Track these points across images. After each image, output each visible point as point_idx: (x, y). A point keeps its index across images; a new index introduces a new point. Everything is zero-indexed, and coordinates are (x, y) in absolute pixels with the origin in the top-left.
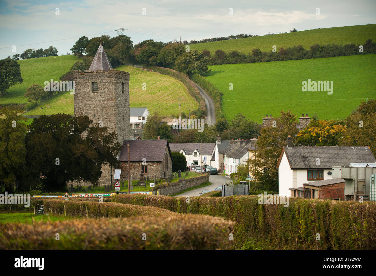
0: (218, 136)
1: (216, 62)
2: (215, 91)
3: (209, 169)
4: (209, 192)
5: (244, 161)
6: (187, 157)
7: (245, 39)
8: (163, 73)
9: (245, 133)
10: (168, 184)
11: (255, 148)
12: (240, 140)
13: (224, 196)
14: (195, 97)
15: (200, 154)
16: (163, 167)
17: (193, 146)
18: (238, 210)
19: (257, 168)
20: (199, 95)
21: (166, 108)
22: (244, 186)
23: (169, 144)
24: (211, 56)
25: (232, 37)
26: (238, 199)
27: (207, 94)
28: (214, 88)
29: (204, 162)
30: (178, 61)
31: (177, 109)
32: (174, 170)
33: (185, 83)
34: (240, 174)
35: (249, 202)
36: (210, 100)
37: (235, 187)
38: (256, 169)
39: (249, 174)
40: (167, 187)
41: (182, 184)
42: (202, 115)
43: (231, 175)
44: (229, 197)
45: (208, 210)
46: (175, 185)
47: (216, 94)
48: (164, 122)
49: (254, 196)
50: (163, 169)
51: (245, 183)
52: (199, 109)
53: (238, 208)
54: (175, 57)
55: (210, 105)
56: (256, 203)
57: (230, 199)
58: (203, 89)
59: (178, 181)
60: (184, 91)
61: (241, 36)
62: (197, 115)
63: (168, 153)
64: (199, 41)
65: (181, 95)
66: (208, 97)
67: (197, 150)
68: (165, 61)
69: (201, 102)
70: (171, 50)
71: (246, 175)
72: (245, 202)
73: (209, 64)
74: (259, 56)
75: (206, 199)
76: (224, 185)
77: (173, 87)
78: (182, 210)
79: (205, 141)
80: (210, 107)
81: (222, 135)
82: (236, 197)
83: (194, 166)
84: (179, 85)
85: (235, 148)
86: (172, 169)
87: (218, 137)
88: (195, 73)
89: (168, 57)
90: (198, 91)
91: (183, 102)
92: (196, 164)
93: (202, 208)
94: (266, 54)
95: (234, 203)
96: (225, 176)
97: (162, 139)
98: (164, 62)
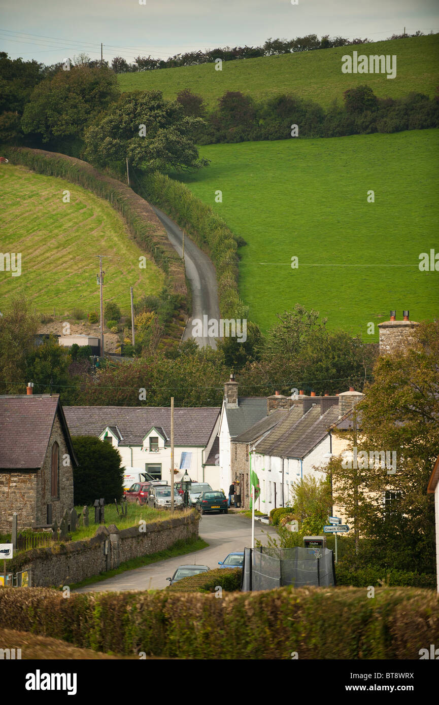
0: (231, 382)
1: (222, 132)
2: (220, 232)
3: (198, 495)
4: (198, 572)
5: (316, 469)
6: (124, 453)
7: (320, 53)
8: (43, 169)
9: (321, 371)
10: (57, 547)
11: (352, 424)
12: (304, 396)
13: (251, 589)
14: (153, 253)
15: (167, 444)
16: (44, 489)
17: (145, 416)
18: (300, 639)
19: (362, 493)
20: (164, 244)
21: (52, 288)
22: (317, 553)
23: (65, 408)
24: (207, 113)
25: (276, 46)
26: (298, 601)
27: (192, 240)
28: (214, 222)
29: (182, 471)
30: (92, 129)
31: (92, 292)
32: (81, 498)
33: (119, 204)
34: (304, 511)
35: (337, 612)
36: (202, 261)
37: (285, 554)
38: (358, 496)
39: (334, 513)
40: (54, 559)
41: (107, 546)
42: (176, 312)
43: (272, 513)
44: (267, 591)
45: (195, 639)
46: (84, 548)
47: (221, 241)
48: (47, 337)
49: (355, 589)
50: (43, 497)
51: (320, 543)
52: (165, 291)
53: (300, 633)
54: (82, 116)
55: (202, 277)
56: (362, 614)
57: (273, 601)
58: (179, 223)
59: (93, 535)
60: (116, 232)
61: (307, 43)
62: (159, 311)
63: (60, 440)
64: (166, 60)
65: (103, 243)
66: (197, 252)
67: (159, 430)
68: (48, 127)
69: (173, 269)
70: (69, 90)
71: (323, 513)
72: (325, 611)
73: (199, 139)
74: (369, 113)
75: (190, 601)
76: (251, 550)
77: (77, 218)
78: (108, 638)
79: (186, 400)
80: (201, 287)
81: (242, 378)
82: (291, 593)
83: (147, 483)
84: (98, 211)
85: (287, 425)
86: (72, 496)
87: (228, 385)
88: (152, 170)
89: (60, 113)
90: (161, 232)
91: (112, 269)
92: (156, 477)
93: (177, 631)
94: (391, 103)
95: (287, 615)
96: (254, 518)
97: (42, 392)
98: (46, 131)
